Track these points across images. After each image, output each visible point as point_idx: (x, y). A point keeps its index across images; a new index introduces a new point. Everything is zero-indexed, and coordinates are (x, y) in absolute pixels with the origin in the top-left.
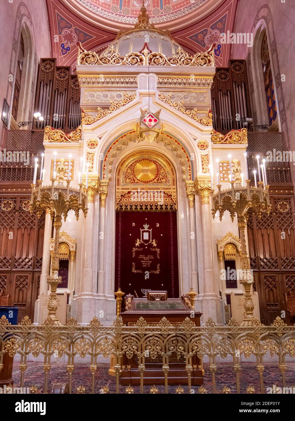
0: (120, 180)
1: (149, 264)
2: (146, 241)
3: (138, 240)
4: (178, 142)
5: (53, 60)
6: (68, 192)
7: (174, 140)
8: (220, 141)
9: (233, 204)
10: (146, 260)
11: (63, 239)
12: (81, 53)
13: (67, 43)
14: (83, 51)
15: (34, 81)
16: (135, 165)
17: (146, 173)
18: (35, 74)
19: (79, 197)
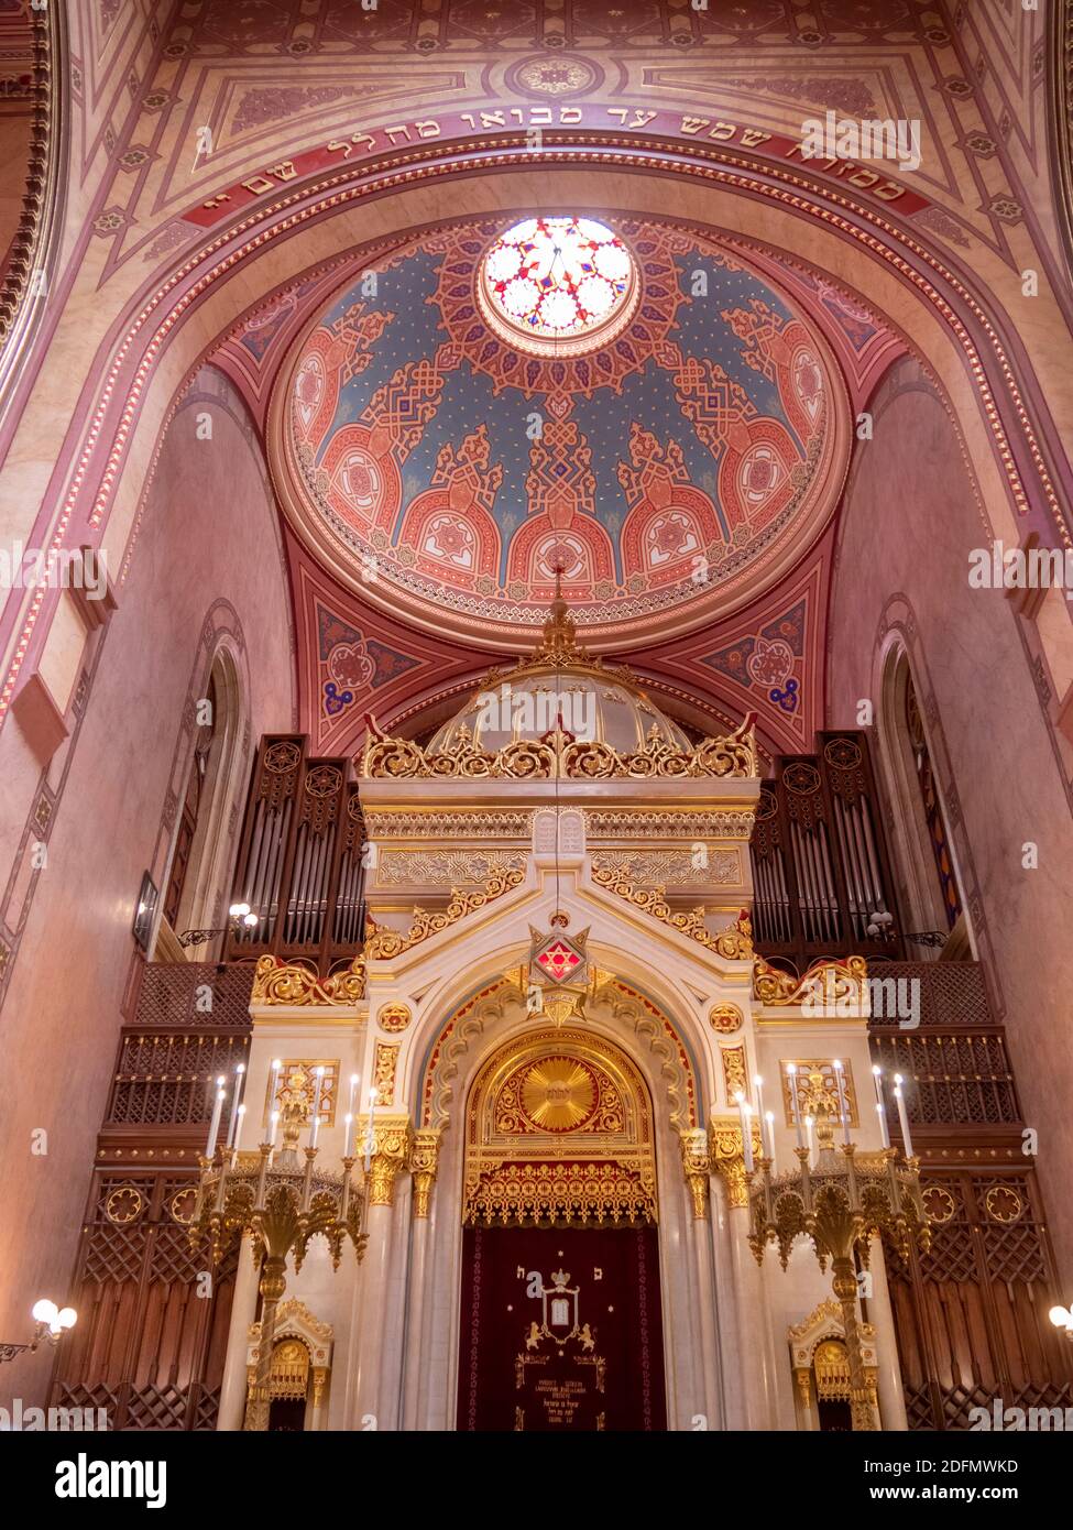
0: (478, 1125)
1: (569, 1413)
2: (561, 1331)
3: (535, 1326)
4: (653, 1006)
5: (299, 740)
6: (309, 1187)
7: (642, 1002)
8: (785, 998)
9: (808, 1222)
10: (560, 1400)
11: (292, 1325)
12: (373, 744)
13: (344, 682)
14: (380, 739)
15: (239, 802)
16: (526, 1076)
17: (559, 1102)
18: (243, 782)
19: (342, 1200)
